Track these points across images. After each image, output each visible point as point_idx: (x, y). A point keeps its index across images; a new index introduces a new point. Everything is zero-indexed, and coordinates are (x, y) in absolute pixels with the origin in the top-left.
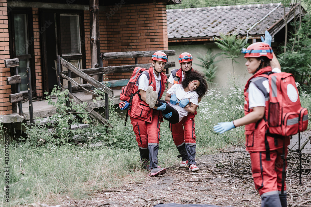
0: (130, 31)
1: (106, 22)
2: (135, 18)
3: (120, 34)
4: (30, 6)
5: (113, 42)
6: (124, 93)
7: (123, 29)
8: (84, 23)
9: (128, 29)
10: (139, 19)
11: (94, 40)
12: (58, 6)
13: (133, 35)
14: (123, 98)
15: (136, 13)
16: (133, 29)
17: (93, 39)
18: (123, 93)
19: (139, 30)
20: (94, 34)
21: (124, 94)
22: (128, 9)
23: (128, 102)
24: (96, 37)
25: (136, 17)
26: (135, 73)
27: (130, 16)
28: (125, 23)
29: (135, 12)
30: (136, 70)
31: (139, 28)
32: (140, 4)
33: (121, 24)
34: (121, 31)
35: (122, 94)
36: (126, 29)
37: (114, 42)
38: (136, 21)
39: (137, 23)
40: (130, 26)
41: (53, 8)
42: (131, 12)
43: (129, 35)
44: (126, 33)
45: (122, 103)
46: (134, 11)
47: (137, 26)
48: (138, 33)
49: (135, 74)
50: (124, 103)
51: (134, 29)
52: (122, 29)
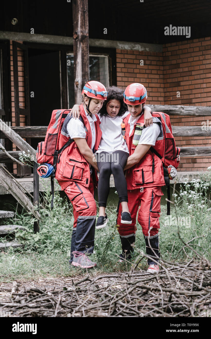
0: (193, 81)
1: (162, 69)
2: (199, 60)
3: (180, 86)
4: (7, 37)
5: (171, 98)
6: (44, 152)
7: (184, 78)
8: (116, 67)
9: (191, 78)
10: (205, 62)
11: (78, 85)
12: (64, 40)
13: (197, 86)
14: (42, 159)
15: (201, 53)
16: (196, 77)
17: (78, 82)
18: (41, 152)
19: (205, 78)
20: (79, 75)
21: (43, 154)
22: (190, 48)
23: (51, 164)
24: (81, 78)
25: (201, 58)
26: (54, 118)
27: (192, 58)
28: (186, 69)
29: (200, 51)
30: (56, 114)
31: (204, 76)
32: (206, 39)
33: (181, 70)
34: (182, 81)
35: (40, 154)
36: (187, 78)
37: (173, 98)
38: (201, 65)
39: (202, 67)
40: (193, 73)
41: (53, 42)
42: (194, 52)
43: (191, 87)
44: (188, 84)
45: (42, 167)
46: (197, 49)
47: (202, 72)
48: (203, 83)
49: (55, 120)
50: (45, 168)
51: (198, 77)
52: (182, 78)
